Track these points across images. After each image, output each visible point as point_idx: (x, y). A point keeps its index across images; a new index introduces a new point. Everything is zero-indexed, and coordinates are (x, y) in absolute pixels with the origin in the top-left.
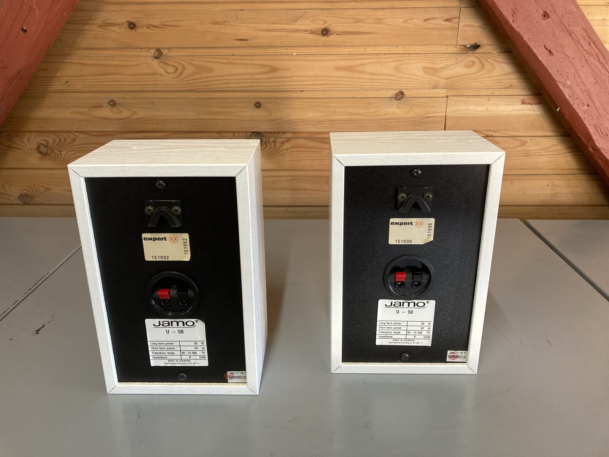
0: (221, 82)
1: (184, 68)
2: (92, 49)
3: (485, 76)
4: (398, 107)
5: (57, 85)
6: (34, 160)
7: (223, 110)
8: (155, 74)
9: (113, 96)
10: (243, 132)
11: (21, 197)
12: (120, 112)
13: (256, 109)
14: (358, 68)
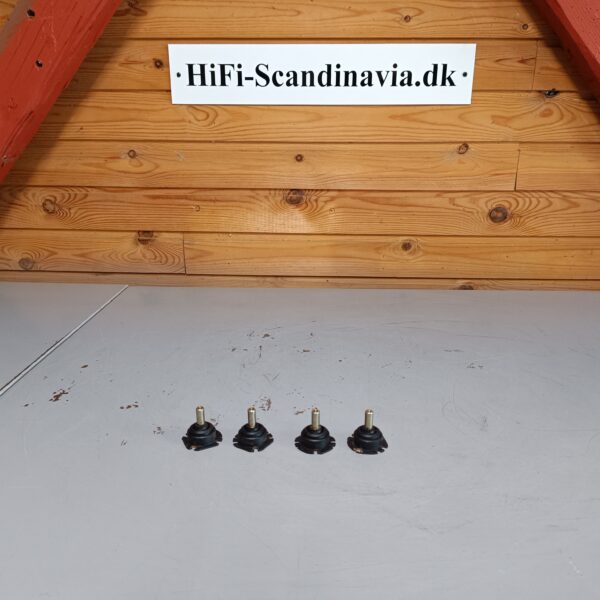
0: (257, 131)
1: (217, 115)
2: (111, 91)
3: (564, 127)
4: (460, 162)
5: (70, 132)
6: (38, 218)
7: (260, 163)
8: (183, 121)
9: (134, 146)
10: (280, 190)
11: (22, 262)
12: (141, 165)
13: (297, 163)
14: (415, 117)
